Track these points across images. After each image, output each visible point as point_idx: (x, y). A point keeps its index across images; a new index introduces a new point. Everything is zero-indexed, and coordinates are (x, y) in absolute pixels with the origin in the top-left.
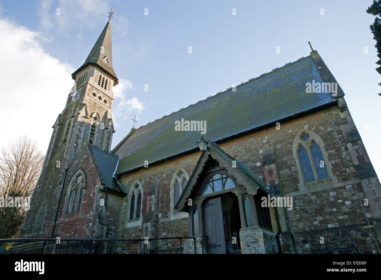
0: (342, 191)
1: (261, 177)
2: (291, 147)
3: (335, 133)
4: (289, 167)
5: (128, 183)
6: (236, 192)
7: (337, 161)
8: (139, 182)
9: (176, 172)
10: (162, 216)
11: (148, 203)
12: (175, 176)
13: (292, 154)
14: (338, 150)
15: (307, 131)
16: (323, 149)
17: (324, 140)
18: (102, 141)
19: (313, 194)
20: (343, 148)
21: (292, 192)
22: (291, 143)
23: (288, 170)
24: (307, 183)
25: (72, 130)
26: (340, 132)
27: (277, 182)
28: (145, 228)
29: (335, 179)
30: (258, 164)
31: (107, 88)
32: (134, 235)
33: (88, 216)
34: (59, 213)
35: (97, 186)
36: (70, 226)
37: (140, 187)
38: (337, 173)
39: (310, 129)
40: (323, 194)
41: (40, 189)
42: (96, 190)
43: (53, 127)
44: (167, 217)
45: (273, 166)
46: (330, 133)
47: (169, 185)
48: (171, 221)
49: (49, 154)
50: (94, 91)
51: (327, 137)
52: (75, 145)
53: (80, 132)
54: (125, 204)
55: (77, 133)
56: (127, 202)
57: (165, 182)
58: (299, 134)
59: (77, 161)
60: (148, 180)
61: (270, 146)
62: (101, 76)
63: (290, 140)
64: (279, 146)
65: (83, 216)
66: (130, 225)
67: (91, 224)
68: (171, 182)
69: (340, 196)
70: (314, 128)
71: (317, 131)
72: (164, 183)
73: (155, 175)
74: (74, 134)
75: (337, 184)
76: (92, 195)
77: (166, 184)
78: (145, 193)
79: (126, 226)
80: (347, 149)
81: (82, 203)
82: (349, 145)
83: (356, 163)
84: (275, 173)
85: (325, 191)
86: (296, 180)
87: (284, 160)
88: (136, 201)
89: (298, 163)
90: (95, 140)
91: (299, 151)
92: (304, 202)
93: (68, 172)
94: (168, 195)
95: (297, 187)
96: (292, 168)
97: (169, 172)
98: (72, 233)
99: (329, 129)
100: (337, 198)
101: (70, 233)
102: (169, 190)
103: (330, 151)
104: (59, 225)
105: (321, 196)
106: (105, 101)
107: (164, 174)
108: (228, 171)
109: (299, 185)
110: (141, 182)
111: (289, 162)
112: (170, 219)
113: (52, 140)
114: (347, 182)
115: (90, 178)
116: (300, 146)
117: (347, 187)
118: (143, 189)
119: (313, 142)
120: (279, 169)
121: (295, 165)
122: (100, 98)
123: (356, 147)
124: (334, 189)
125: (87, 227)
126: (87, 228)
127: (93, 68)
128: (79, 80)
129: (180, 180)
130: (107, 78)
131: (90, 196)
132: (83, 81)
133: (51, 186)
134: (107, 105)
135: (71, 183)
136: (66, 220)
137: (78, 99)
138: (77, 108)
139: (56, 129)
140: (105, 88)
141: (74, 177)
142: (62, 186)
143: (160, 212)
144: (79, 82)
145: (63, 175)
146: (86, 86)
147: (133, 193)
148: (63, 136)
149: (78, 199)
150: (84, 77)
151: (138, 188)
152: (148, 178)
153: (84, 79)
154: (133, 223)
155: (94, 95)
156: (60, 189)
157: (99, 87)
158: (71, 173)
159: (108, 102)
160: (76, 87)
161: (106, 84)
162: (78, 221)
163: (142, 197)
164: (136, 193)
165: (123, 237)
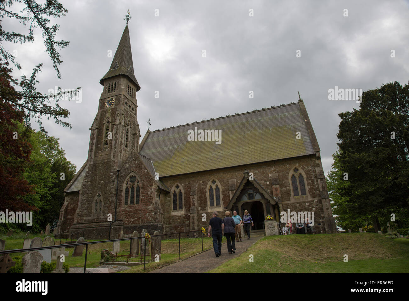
0: (312, 203)
1: (269, 191)
2: (288, 176)
3: (312, 171)
4: (286, 187)
5: (169, 183)
6: (262, 202)
7: (311, 187)
8: (179, 185)
9: (211, 180)
10: (201, 209)
11: (191, 200)
12: (209, 183)
13: (288, 180)
14: (313, 181)
15: (298, 168)
16: (305, 179)
17: (306, 174)
19: (298, 203)
20: (315, 180)
21: (286, 201)
22: (288, 173)
23: (285, 188)
24: (295, 197)
25: (116, 137)
26: (315, 171)
27: (280, 195)
28: (192, 216)
29: (309, 196)
30: (268, 183)
31: (133, 97)
32: (179, 220)
33: (149, 207)
34: (118, 204)
35: (153, 187)
36: (132, 214)
37: (181, 188)
38: (310, 193)
39: (299, 166)
40: (303, 204)
41: (89, 183)
42: (153, 189)
43: (90, 129)
44: (205, 210)
45: (278, 186)
46: (310, 171)
47: (205, 188)
48: (208, 213)
49: (91, 153)
50: (126, 101)
51: (308, 173)
52: (120, 150)
53: (122, 139)
54: (169, 199)
56: (170, 197)
57: (202, 187)
58: (293, 168)
59: (128, 165)
61: (275, 173)
62: (129, 86)
63: (287, 171)
64: (281, 174)
65: (144, 208)
66: (175, 213)
67: (153, 213)
68: (207, 187)
69: (311, 205)
70: (302, 166)
71: (303, 168)
73: (193, 181)
75: (310, 199)
76: (149, 193)
77: (203, 188)
78: (186, 193)
79: (172, 214)
80: (317, 181)
81: (141, 198)
82: (319, 180)
83: (321, 190)
84: (279, 190)
85: (304, 202)
86: (289, 195)
87: (283, 182)
88: (178, 198)
89: (291, 185)
90: (129, 144)
91: (292, 178)
92: (292, 207)
93: (120, 173)
94: (205, 195)
95: (289, 198)
96: (288, 188)
97: (205, 180)
98: (135, 219)
99: (310, 168)
100: (309, 206)
101: (133, 218)
102: (206, 192)
103: (308, 181)
104: (120, 212)
105: (302, 205)
106: (133, 109)
107: (200, 181)
108: (259, 190)
109: (291, 197)
110: (181, 185)
111: (286, 184)
112: (208, 211)
113: (93, 141)
114: (315, 199)
115: (145, 180)
116: (293, 175)
117: (314, 201)
118: (184, 189)
119: (300, 174)
120: (281, 187)
121: (289, 186)
122: (130, 106)
123: (322, 182)
124: (308, 202)
125: (149, 215)
126: (149, 216)
127: (123, 78)
128: (110, 87)
129: (214, 186)
130: (132, 87)
131: (148, 193)
132: (115, 89)
133: (102, 182)
134: (134, 112)
135: (125, 182)
136: (128, 209)
137: (113, 107)
138: (116, 117)
139: (94, 131)
140: (132, 97)
141: (128, 177)
142: (115, 183)
143: (199, 207)
144: (109, 89)
145: (114, 174)
146: (120, 96)
147: (175, 191)
148: (103, 139)
149: (135, 195)
150: (115, 85)
151: (179, 189)
152: (187, 182)
153: (115, 87)
154: (177, 212)
155: (126, 104)
156: (115, 185)
157: (128, 96)
158: (123, 174)
159: (134, 110)
160: (107, 93)
161: (132, 93)
162: (140, 211)
163: (183, 195)
164: (177, 192)
165: (170, 221)
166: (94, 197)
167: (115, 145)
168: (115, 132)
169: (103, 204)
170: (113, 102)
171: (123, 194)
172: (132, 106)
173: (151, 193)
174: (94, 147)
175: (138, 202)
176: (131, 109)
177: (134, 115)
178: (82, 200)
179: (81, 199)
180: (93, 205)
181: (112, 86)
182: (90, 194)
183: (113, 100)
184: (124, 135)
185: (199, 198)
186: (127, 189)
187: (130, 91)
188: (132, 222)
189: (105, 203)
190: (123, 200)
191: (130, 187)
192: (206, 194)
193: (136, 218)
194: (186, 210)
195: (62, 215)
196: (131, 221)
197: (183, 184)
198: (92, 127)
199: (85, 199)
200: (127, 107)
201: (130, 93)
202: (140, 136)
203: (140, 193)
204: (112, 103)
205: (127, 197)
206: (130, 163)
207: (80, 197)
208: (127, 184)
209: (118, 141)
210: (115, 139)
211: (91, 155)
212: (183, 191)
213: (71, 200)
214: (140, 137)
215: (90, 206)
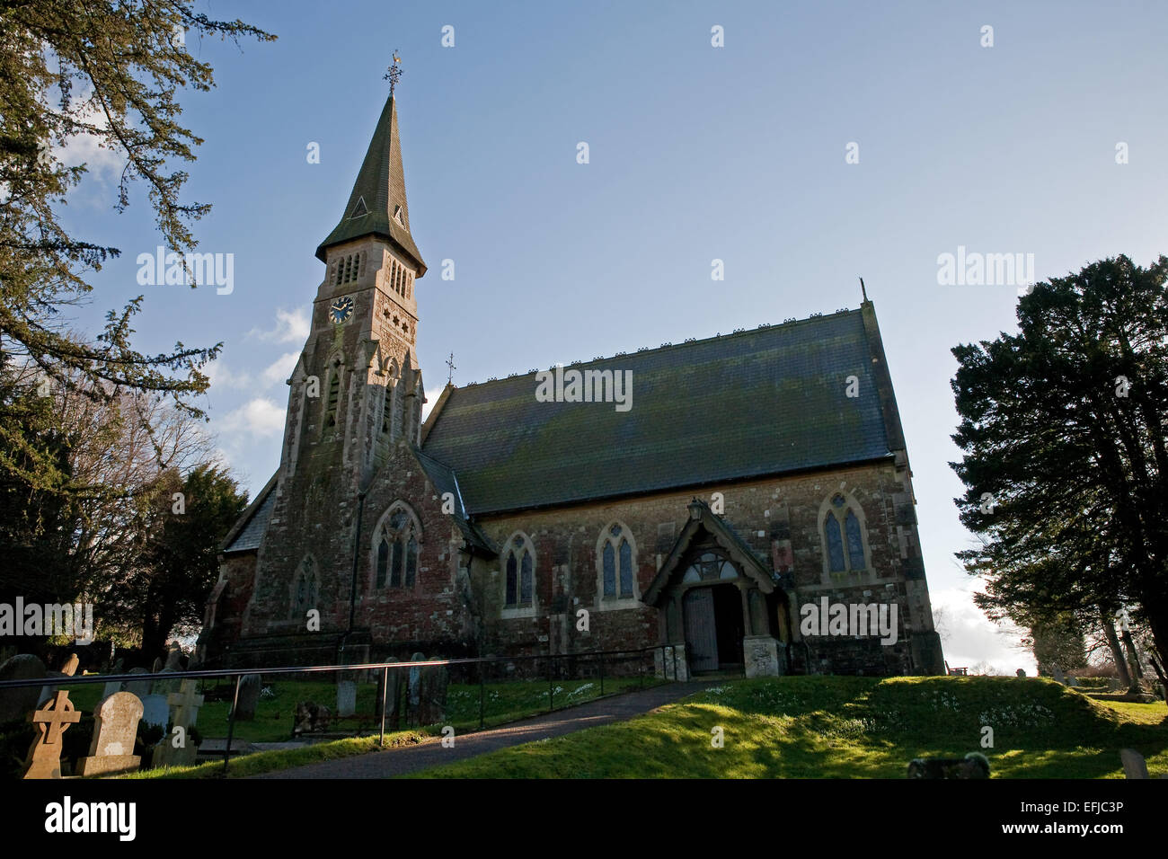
0: (879, 591)
1: (763, 555)
2: (817, 515)
3: (884, 504)
4: (810, 545)
5: (497, 532)
6: (739, 585)
7: (879, 547)
8: (524, 535)
9: (608, 526)
10: (580, 603)
11: (554, 579)
12: (604, 533)
13: (816, 526)
14: (884, 531)
15: (844, 493)
16: (862, 526)
17: (866, 512)
18: (404, 424)
19: (841, 590)
20: (891, 528)
21: (810, 584)
22: (817, 508)
23: (807, 550)
24: (833, 574)
25: (356, 405)
26: (889, 504)
27: (791, 569)
28: (555, 623)
29: (873, 572)
30: (761, 534)
31: (405, 294)
32: (521, 632)
33: (439, 596)
34: (359, 587)
35: (453, 541)
36: (395, 612)
37: (529, 544)
38: (878, 565)
39: (848, 489)
40: (854, 593)
41: (283, 528)
42: (450, 548)
43: (290, 382)
44: (592, 605)
45: (786, 543)
46: (876, 502)
47: (593, 547)
48: (600, 613)
49: (290, 449)
50: (386, 306)
51: (871, 509)
52: (367, 439)
53: (373, 409)
54: (494, 574)
55: (369, 412)
56: (498, 569)
57: (585, 542)
58: (831, 495)
59: (387, 481)
60: (545, 532)
61: (782, 506)
62: (394, 263)
63: (815, 502)
64: (797, 510)
65: (428, 597)
66: (510, 614)
67: (450, 612)
68: (598, 543)
69: (877, 597)
70: (854, 489)
71: (858, 496)
72: (581, 543)
73: (562, 525)
74: (364, 414)
75: (874, 580)
76: (442, 557)
77: (586, 546)
78: (540, 558)
79: (502, 615)
80: (895, 531)
81: (420, 572)
82: (900, 528)
83: (904, 555)
84: (789, 553)
85: (858, 589)
86: (818, 567)
87: (804, 534)
88: (519, 571)
89: (823, 543)
90: (393, 423)
91: (827, 522)
93: (364, 501)
94: (592, 566)
95: (818, 577)
96: (815, 547)
97: (591, 524)
98: (402, 626)
99: (876, 496)
101: (397, 625)
102: (594, 556)
103: (872, 531)
104: (363, 608)
106: (405, 328)
107: (580, 526)
108: (731, 553)
109: (822, 574)
110: (530, 535)
111: (810, 538)
112: (598, 608)
113: (295, 417)
114: (889, 579)
115: (431, 522)
116: (830, 514)
117: (887, 586)
118: (536, 548)
119: (850, 511)
120: (795, 546)
121: (820, 544)
122: (396, 321)
123: (908, 533)
124: (868, 588)
125: (440, 616)
126: (441, 619)
127: (379, 244)
128: (342, 266)
129: (615, 542)
130: (405, 266)
131: (437, 558)
132: (356, 274)
133: (318, 526)
134: (408, 335)
135: (379, 527)
136: (384, 601)
137: (351, 323)
138: (359, 349)
139: (298, 389)
140: (403, 295)
141: (386, 515)
142: (353, 528)
143: (576, 596)
144: (341, 272)
145: (350, 505)
146: (369, 293)
147: (512, 554)
148: (321, 410)
149: (405, 563)
150: (357, 262)
151: (523, 547)
152: (545, 528)
153: (357, 268)
154: (517, 610)
155: (387, 314)
156: (351, 536)
157: (392, 294)
158: (374, 505)
159: (409, 329)
160: (335, 284)
161: (404, 284)
162: (416, 604)
163: (534, 564)
164: (519, 554)
165: (496, 634)
166: (295, 567)
167: (353, 427)
168: (354, 392)
169: (318, 584)
170: (351, 310)
171: (373, 556)
172: (402, 320)
173: (447, 557)
174: (298, 432)
175: (410, 579)
176: (399, 328)
177: (408, 344)
178: (265, 574)
179: (262, 569)
180: (293, 587)
181: (349, 264)
182: (285, 559)
183: (352, 305)
184: (378, 399)
185: (575, 574)
186: (383, 544)
187: (398, 279)
188: (396, 634)
189: (326, 582)
190: (372, 577)
191: (392, 541)
192: (594, 563)
193: (406, 625)
194: (541, 604)
195: (210, 615)
196: (391, 633)
197: (533, 535)
198: (293, 375)
199: (274, 572)
200: (390, 321)
201: (398, 285)
202: (424, 401)
203: (418, 557)
204: (349, 313)
205: (382, 569)
206: (391, 477)
207: (259, 567)
208: (384, 532)
209: (361, 415)
210: (353, 411)
211: (289, 456)
212: (533, 553)
213: (235, 573)
215: (284, 591)
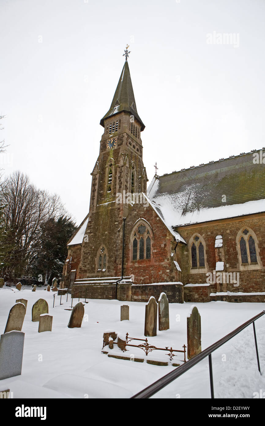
5: (186, 234)
8: (199, 235)
9: (242, 230)
10: (230, 267)
12: (240, 234)
25: (120, 180)
32: (201, 280)
33: (163, 263)
34: (125, 259)
35: (168, 238)
37: (202, 239)
42: (166, 241)
43: (92, 174)
44: (236, 268)
47: (235, 240)
48: (242, 271)
49: (93, 201)
50: (130, 140)
53: (127, 182)
54: (185, 253)
55: (125, 183)
56: (187, 251)
57: (230, 237)
59: (135, 212)
60: (209, 233)
62: (132, 124)
65: (157, 264)
66: (194, 272)
67: (168, 271)
68: (237, 238)
72: (228, 238)
73: (217, 230)
76: (162, 245)
77: (230, 239)
78: (208, 245)
79: (191, 272)
81: (152, 252)
88: (197, 251)
93: (126, 222)
94: (235, 249)
97: (233, 229)
101: (143, 276)
102: (235, 244)
104: (127, 268)
107: (227, 230)
110: (201, 235)
112: (239, 269)
113: (94, 188)
118: (205, 241)
122: (134, 147)
127: (125, 116)
128: (111, 126)
129: (246, 238)
130: (136, 125)
131: (160, 246)
132: (117, 129)
133: (106, 232)
134: (139, 153)
135: (133, 233)
136: (137, 265)
137: (116, 148)
138: (120, 158)
139: (95, 176)
140: (136, 137)
141: (136, 227)
142: (121, 234)
143: (227, 263)
144: (110, 129)
145: (119, 223)
146: (122, 135)
147: (194, 244)
148: (105, 185)
149: (145, 248)
151: (199, 240)
152: (209, 232)
153: (117, 126)
154: (198, 270)
155: (130, 144)
156: (120, 237)
157: (132, 135)
158: (130, 223)
159: (139, 151)
160: (109, 134)
161: (136, 132)
162: (152, 266)
163: (205, 249)
164: (197, 244)
165: (189, 280)
166: (97, 250)
167: (119, 190)
168: (119, 176)
169: (107, 258)
170: (116, 143)
171: (131, 246)
172: (137, 147)
173: (165, 245)
174: (96, 194)
175: (148, 256)
176: (135, 150)
177: (140, 157)
178: (85, 254)
179: (84, 251)
180: (97, 259)
181: (114, 125)
182: (93, 247)
183: (116, 141)
184: (129, 178)
185: (226, 253)
186: (135, 240)
187: (134, 130)
188: (143, 280)
189: (110, 257)
190: (131, 255)
191: (139, 238)
192: (235, 248)
193: (148, 277)
194: (210, 267)
195: (65, 270)
196: (141, 280)
197: (203, 235)
198: (93, 171)
199: (88, 253)
200: (132, 147)
201: (134, 133)
202: (148, 180)
203: (151, 245)
204: (115, 144)
205: (135, 251)
206: (137, 210)
207: (82, 251)
208: (135, 235)
209: (122, 185)
210: (119, 183)
211: (93, 203)
212: (204, 244)
213: (74, 254)
214: (147, 182)
215: (93, 262)
